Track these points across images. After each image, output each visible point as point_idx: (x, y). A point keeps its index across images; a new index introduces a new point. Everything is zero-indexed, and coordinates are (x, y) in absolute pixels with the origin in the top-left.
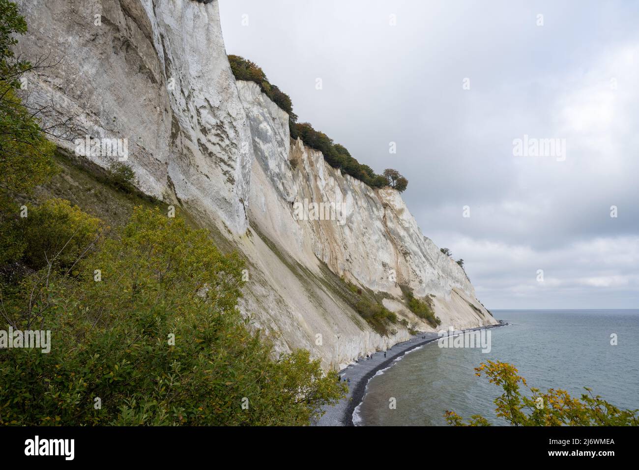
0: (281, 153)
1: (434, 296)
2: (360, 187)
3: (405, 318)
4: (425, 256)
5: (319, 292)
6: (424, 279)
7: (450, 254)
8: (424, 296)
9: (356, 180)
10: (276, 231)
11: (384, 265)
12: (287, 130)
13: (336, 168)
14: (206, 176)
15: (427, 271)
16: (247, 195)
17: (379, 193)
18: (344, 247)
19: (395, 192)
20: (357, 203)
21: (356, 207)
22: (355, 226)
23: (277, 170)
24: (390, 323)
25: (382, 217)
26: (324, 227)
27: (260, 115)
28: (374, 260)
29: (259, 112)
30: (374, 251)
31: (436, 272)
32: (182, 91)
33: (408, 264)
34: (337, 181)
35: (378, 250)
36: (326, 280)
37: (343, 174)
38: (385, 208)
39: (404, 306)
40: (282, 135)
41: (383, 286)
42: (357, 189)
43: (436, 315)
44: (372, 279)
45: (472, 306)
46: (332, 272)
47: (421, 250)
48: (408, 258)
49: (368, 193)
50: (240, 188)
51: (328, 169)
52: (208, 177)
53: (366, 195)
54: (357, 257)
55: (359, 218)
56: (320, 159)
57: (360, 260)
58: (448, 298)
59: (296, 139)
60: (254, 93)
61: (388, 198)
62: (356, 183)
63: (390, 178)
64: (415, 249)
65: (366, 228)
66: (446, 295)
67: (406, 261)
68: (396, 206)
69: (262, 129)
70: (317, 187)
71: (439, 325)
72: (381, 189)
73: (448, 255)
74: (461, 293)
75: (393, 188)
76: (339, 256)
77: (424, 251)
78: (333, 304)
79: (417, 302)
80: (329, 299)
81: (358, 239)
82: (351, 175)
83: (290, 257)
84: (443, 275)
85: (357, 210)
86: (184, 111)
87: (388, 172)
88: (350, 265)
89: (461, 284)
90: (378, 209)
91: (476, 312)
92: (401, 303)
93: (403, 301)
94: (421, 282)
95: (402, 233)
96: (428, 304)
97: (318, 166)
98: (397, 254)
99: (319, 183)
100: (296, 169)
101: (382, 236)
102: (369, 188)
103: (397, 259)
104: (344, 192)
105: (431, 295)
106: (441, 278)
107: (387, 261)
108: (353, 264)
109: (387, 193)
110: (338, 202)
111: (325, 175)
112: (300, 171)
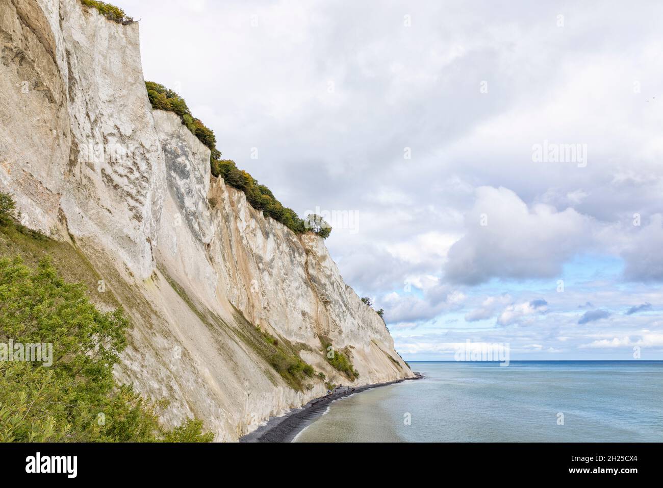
0: (200, 191)
1: (354, 348)
2: (283, 231)
3: (323, 372)
4: (345, 305)
5: (231, 344)
6: (343, 330)
7: (371, 303)
8: (343, 347)
9: (279, 224)
10: (187, 275)
11: (304, 314)
12: (207, 166)
13: (258, 210)
14: (108, 210)
15: (347, 320)
16: (156, 234)
17: (302, 238)
18: (262, 294)
19: (318, 237)
20: (278, 248)
21: (277, 251)
22: (275, 271)
23: (193, 209)
24: (306, 377)
25: (304, 264)
26: (242, 272)
27: (179, 149)
28: (293, 309)
29: (177, 145)
30: (294, 298)
31: (355, 322)
32: (88, 115)
33: (328, 313)
34: (259, 224)
35: (298, 297)
36: (239, 330)
37: (265, 216)
38: (307, 254)
39: (322, 358)
40: (203, 172)
41: (302, 337)
42: (280, 233)
43: (354, 368)
44: (290, 329)
45: (391, 358)
46: (247, 321)
47: (342, 298)
48: (328, 307)
49: (291, 238)
50: (148, 225)
51: (250, 210)
52: (110, 212)
53: (289, 240)
54: (275, 305)
55: (280, 264)
56: (241, 200)
57: (279, 308)
58: (367, 350)
59: (217, 176)
60: (173, 124)
61: (311, 244)
62: (279, 227)
64: (337, 297)
65: (287, 274)
66: (365, 346)
67: (327, 310)
68: (318, 252)
69: (180, 163)
70: (237, 229)
71: (357, 378)
72: (304, 234)
73: (369, 305)
74: (380, 344)
75: (317, 234)
76: (257, 304)
77: (345, 299)
78: (245, 357)
79: (336, 353)
80: (241, 351)
81: (277, 285)
82: (273, 218)
83: (201, 304)
84: (363, 326)
85: (278, 254)
86: (88, 136)
87: (312, 217)
88: (268, 314)
89: (381, 335)
90: (300, 255)
91: (394, 365)
92: (320, 354)
93: (322, 353)
94: (340, 332)
95: (324, 281)
96: (347, 356)
97: (239, 207)
98: (317, 303)
99: (239, 224)
100: (215, 209)
101: (303, 283)
102: (292, 232)
103: (317, 308)
104: (266, 235)
105: (351, 347)
106: (361, 329)
107: (307, 310)
108: (271, 312)
109: (310, 238)
110: (259, 246)
111: (246, 216)
112: (219, 211)
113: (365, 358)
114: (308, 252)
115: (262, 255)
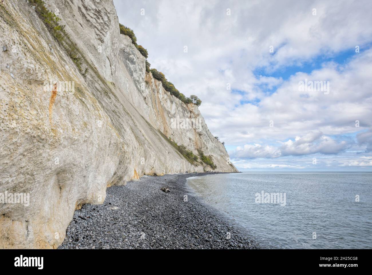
0: (141, 74)
1: (213, 156)
4: (209, 137)
6: (208, 147)
7: (219, 139)
8: (208, 155)
9: (177, 99)
11: (190, 139)
13: (168, 91)
15: (210, 143)
17: (188, 106)
19: (196, 106)
20: (177, 109)
21: (177, 110)
24: (195, 161)
25: (189, 116)
26: (161, 116)
27: (131, 52)
28: (185, 136)
29: (130, 50)
30: (185, 132)
31: (214, 145)
33: (201, 139)
34: (168, 97)
35: (187, 131)
37: (171, 94)
40: (142, 67)
42: (178, 103)
43: (214, 164)
46: (164, 135)
47: (207, 133)
48: (201, 137)
49: (183, 105)
51: (164, 91)
53: (182, 106)
54: (177, 134)
56: (160, 85)
57: (178, 136)
58: (219, 158)
59: (149, 72)
61: (192, 108)
62: (177, 100)
63: (193, 100)
64: (205, 133)
66: (218, 156)
67: (200, 138)
68: (196, 112)
69: (131, 58)
70: (158, 97)
71: (216, 168)
72: (189, 104)
75: (195, 104)
76: (168, 131)
79: (206, 157)
82: (175, 96)
87: (192, 97)
89: (224, 153)
90: (188, 113)
93: (199, 156)
94: (207, 148)
96: (210, 159)
97: (159, 88)
98: (196, 134)
99: (159, 95)
100: (148, 85)
102: (183, 103)
103: (196, 137)
104: (172, 102)
105: (211, 155)
106: (216, 148)
107: (191, 137)
108: (175, 136)
109: (192, 106)
110: (168, 107)
111: (162, 93)
112: (150, 86)
113: (218, 161)
114: (191, 112)
115: (170, 111)
